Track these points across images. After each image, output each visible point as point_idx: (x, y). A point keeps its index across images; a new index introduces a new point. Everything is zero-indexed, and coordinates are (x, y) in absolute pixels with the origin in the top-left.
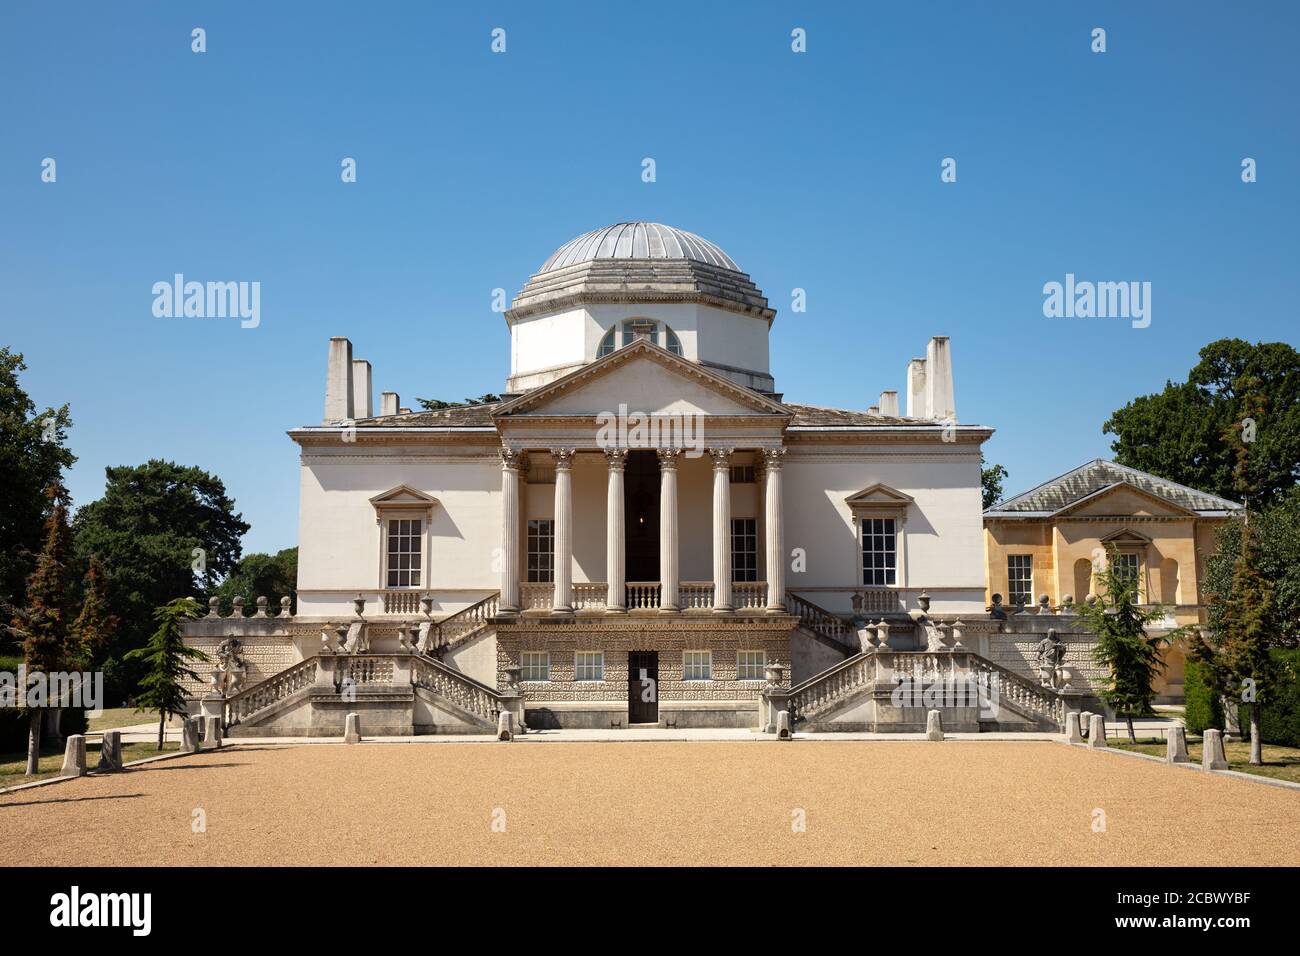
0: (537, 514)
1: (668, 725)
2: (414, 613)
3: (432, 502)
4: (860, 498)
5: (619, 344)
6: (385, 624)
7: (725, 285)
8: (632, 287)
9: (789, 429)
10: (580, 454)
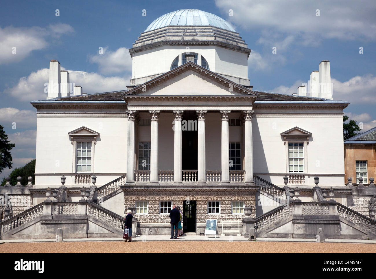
0: (143, 139)
1: (201, 234)
2: (88, 183)
3: (96, 134)
4: (287, 133)
5: (180, 64)
6: (75, 189)
7: (228, 38)
8: (186, 38)
9: (256, 102)
10: (162, 113)
